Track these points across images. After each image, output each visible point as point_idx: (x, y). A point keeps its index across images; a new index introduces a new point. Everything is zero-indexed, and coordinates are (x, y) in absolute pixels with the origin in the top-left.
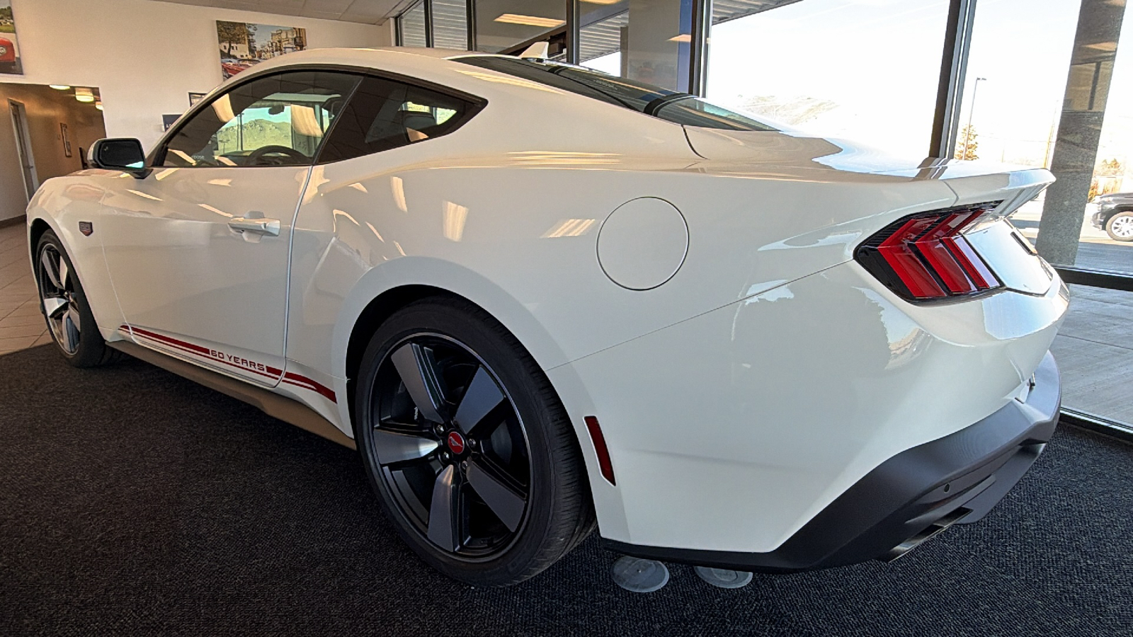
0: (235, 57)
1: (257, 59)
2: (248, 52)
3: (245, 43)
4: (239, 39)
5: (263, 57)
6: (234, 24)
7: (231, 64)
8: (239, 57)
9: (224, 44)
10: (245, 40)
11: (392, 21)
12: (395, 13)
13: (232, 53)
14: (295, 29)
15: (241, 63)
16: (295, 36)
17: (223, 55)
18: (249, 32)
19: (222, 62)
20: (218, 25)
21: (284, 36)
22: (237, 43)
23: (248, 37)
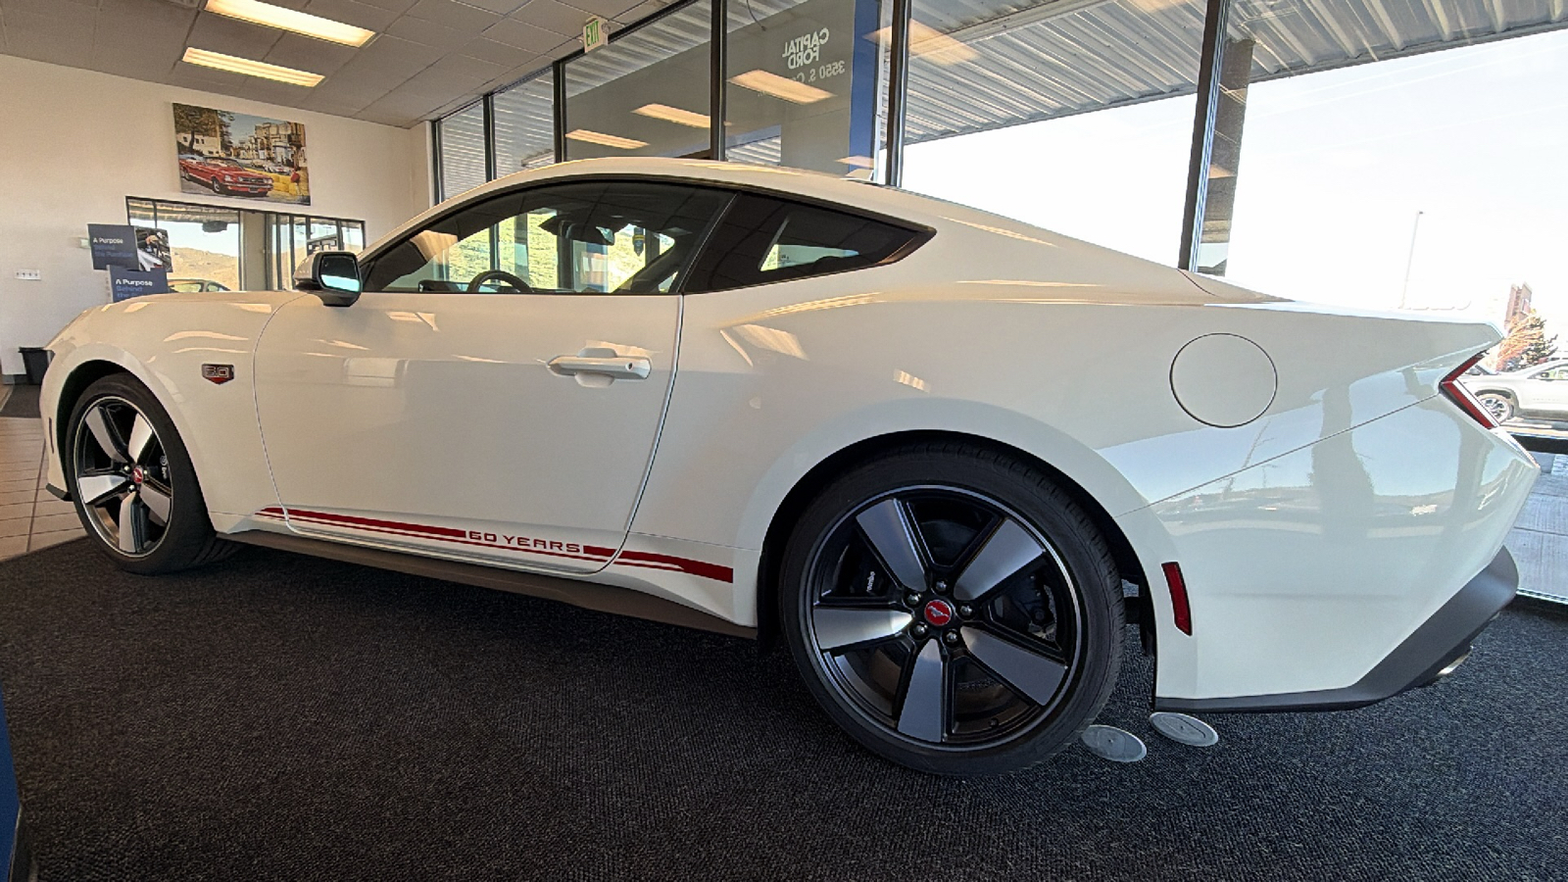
0: (200, 154)
1: (232, 157)
2: (220, 147)
3: (216, 136)
4: (206, 130)
5: (242, 156)
6: (200, 110)
7: (194, 162)
8: (206, 153)
9: (183, 135)
10: (215, 131)
11: (428, 126)
12: (434, 116)
13: (196, 147)
14: (290, 123)
15: (209, 161)
16: (289, 132)
17: (181, 148)
18: (222, 121)
19: (180, 159)
20: (175, 109)
21: (273, 131)
22: (204, 135)
23: (221, 128)
